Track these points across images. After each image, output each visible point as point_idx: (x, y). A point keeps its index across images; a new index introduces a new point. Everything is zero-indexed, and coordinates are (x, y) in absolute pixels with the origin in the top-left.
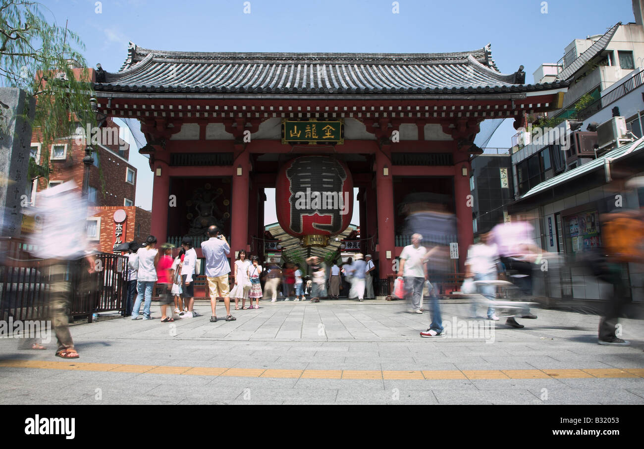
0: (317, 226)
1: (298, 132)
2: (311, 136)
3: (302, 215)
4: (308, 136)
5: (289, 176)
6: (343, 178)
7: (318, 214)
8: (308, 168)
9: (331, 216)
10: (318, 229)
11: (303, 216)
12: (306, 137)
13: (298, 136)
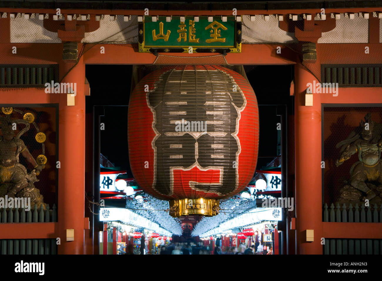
0: (196, 186)
1: (165, 32)
2: (188, 38)
3: (172, 169)
4: (182, 40)
5: (152, 104)
6: (240, 107)
7: (199, 167)
8: (182, 93)
9: (219, 172)
10: (198, 190)
11: (175, 171)
12: (180, 39)
13: (167, 37)
